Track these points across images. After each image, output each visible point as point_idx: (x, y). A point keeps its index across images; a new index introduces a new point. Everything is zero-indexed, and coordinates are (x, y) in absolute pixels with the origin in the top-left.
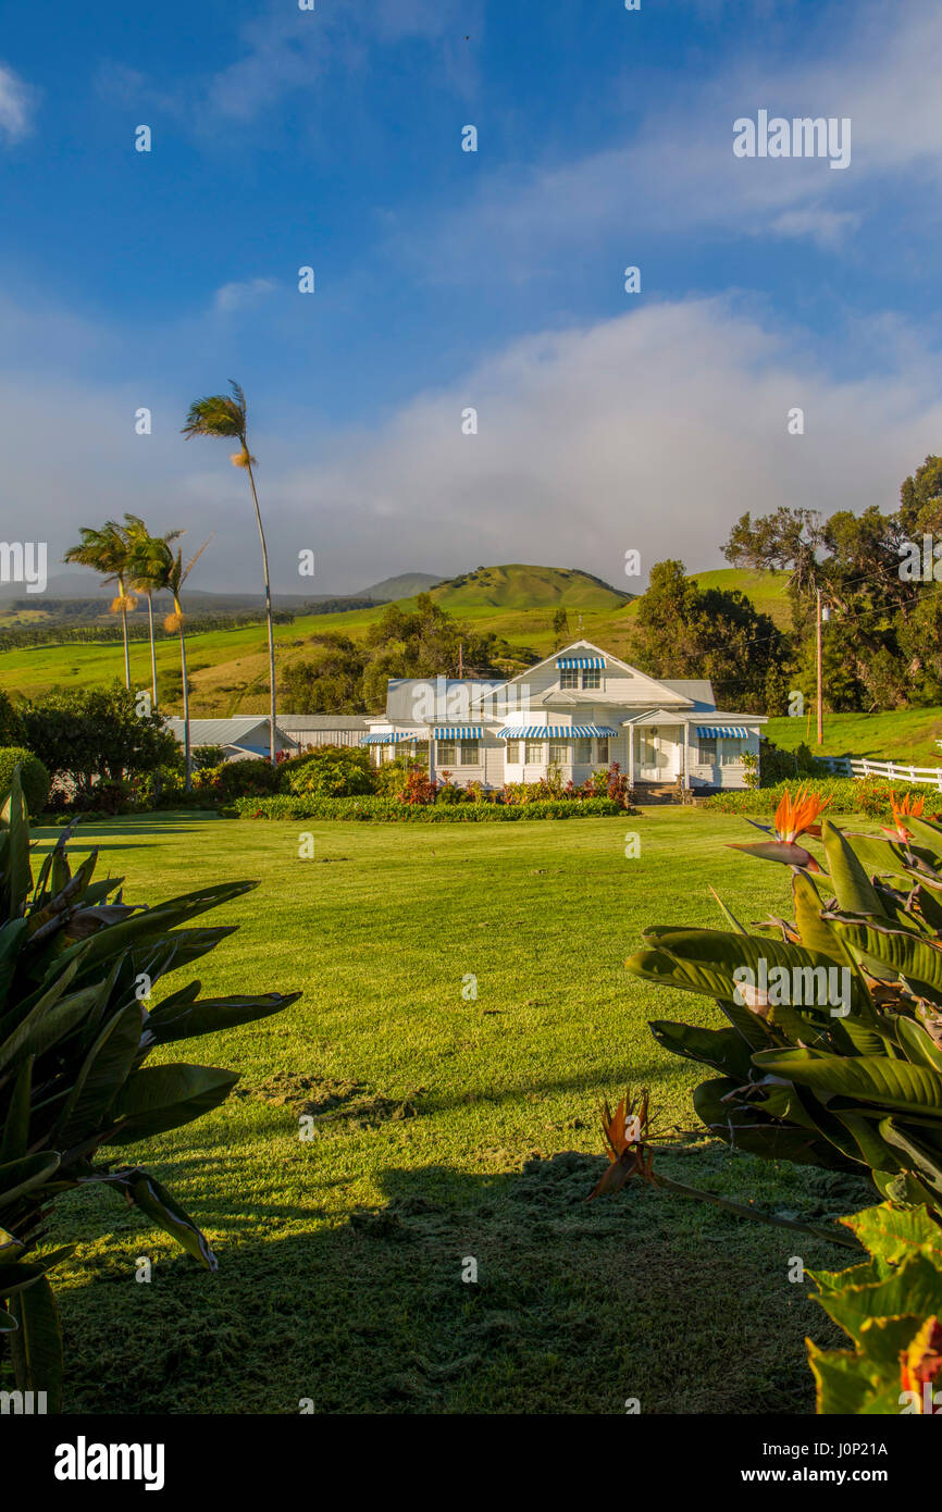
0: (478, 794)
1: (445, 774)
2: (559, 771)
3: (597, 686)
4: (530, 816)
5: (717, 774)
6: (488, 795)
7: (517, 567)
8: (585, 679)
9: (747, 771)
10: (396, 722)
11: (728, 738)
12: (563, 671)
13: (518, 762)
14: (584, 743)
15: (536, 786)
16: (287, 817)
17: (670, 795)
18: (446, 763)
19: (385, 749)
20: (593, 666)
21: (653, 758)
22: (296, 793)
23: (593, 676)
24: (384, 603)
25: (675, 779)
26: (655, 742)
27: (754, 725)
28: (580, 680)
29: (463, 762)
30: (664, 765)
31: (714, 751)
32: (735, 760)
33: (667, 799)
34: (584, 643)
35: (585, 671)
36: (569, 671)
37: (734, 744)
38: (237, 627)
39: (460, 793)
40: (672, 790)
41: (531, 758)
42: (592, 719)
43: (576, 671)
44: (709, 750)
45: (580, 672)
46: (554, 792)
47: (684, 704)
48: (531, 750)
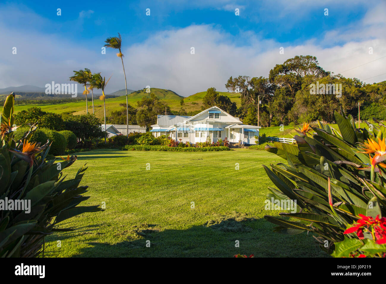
0: (189, 145)
1: (180, 140)
2: (210, 139)
3: (218, 118)
4: (209, 150)
5: (249, 141)
6: (191, 145)
7: (154, 89)
8: (215, 116)
9: (256, 140)
10: (161, 126)
11: (251, 132)
12: (210, 113)
13: (198, 137)
14: (215, 132)
15: (204, 143)
16: (143, 150)
17: (238, 146)
18: (180, 137)
19: (157, 133)
20: (218, 112)
21: (232, 136)
22: (139, 144)
23: (217, 115)
24: (118, 97)
25: (238, 142)
26: (232, 132)
27: (258, 129)
28: (214, 116)
29: (184, 137)
30: (234, 138)
31: (248, 135)
32: (253, 137)
33: (237, 147)
34: (216, 107)
35: (215, 114)
36: (211, 114)
37: (253, 133)
38: (77, 102)
39: (184, 144)
40: (238, 144)
41: (202, 136)
42: (218, 126)
43: (213, 114)
44: (246, 135)
45: (214, 114)
46: (209, 145)
47: (240, 123)
48: (202, 134)
